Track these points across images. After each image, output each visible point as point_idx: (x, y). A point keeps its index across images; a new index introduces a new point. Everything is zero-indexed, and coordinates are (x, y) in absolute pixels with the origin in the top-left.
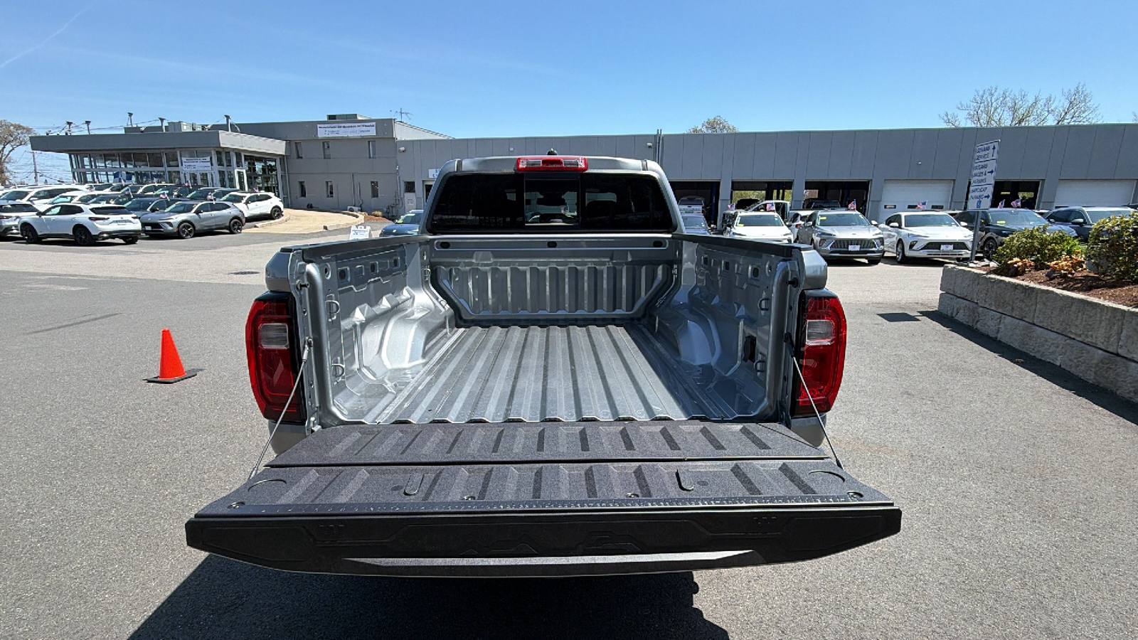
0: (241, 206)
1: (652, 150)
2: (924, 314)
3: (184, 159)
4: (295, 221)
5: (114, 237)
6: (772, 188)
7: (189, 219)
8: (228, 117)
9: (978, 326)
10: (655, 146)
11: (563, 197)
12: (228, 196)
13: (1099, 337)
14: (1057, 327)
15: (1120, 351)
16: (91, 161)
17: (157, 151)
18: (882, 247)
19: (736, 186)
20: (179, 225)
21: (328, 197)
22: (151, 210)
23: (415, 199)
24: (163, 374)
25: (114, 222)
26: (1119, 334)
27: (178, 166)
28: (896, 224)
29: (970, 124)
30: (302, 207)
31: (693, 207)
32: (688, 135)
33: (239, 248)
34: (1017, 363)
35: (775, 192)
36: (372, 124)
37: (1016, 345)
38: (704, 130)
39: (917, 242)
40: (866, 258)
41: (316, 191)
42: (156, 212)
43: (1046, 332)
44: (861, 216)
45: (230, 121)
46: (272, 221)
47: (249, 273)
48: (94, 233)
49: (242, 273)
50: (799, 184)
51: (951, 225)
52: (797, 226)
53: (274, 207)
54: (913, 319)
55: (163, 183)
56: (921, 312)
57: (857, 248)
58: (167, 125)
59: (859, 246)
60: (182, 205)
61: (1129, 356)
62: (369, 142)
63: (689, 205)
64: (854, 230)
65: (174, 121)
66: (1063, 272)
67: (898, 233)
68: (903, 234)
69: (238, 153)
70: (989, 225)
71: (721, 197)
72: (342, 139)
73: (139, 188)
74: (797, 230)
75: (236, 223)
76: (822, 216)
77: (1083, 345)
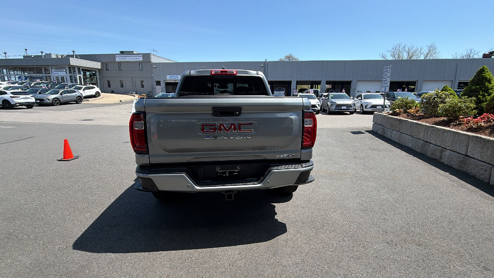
0: (81, 91)
1: (263, 68)
2: (367, 131)
3: (53, 70)
4: (106, 98)
5: (22, 105)
6: (313, 84)
7: (57, 97)
8: (74, 52)
9: (385, 135)
10: (264, 66)
11: (227, 86)
12: (74, 87)
13: (421, 136)
14: (409, 133)
15: (427, 140)
16: (7, 71)
17: (40, 67)
18: (355, 107)
19: (298, 83)
20: (53, 100)
21: (121, 87)
22: (39, 93)
23: (161, 89)
24: (64, 157)
25: (22, 98)
26: (427, 134)
27: (50, 73)
28: (360, 98)
29: (391, 59)
30: (109, 92)
31: (281, 92)
32: (278, 62)
33: (82, 110)
34: (396, 147)
35: (314, 85)
36: (141, 55)
37: (397, 141)
38: (285, 59)
39: (368, 105)
40: (349, 112)
41: (115, 84)
42: (41, 94)
43: (406, 135)
44: (347, 95)
45: (74, 53)
46: (96, 98)
47: (89, 120)
48: (12, 103)
49: (85, 120)
50: (323, 82)
51: (380, 98)
52: (322, 99)
53: (96, 92)
54: (363, 133)
55: (43, 81)
56: (366, 131)
57: (345, 108)
58: (45, 55)
59: (346, 107)
60: (54, 91)
61: (430, 142)
62: (139, 63)
63: (279, 91)
64: (344, 100)
65: (48, 53)
66: (412, 113)
67: (361, 102)
68: (363, 102)
69: (79, 68)
70: (395, 98)
71: (292, 88)
72: (128, 62)
73: (32, 83)
74: (322, 101)
75: (79, 99)
76: (331, 95)
77: (417, 139)
